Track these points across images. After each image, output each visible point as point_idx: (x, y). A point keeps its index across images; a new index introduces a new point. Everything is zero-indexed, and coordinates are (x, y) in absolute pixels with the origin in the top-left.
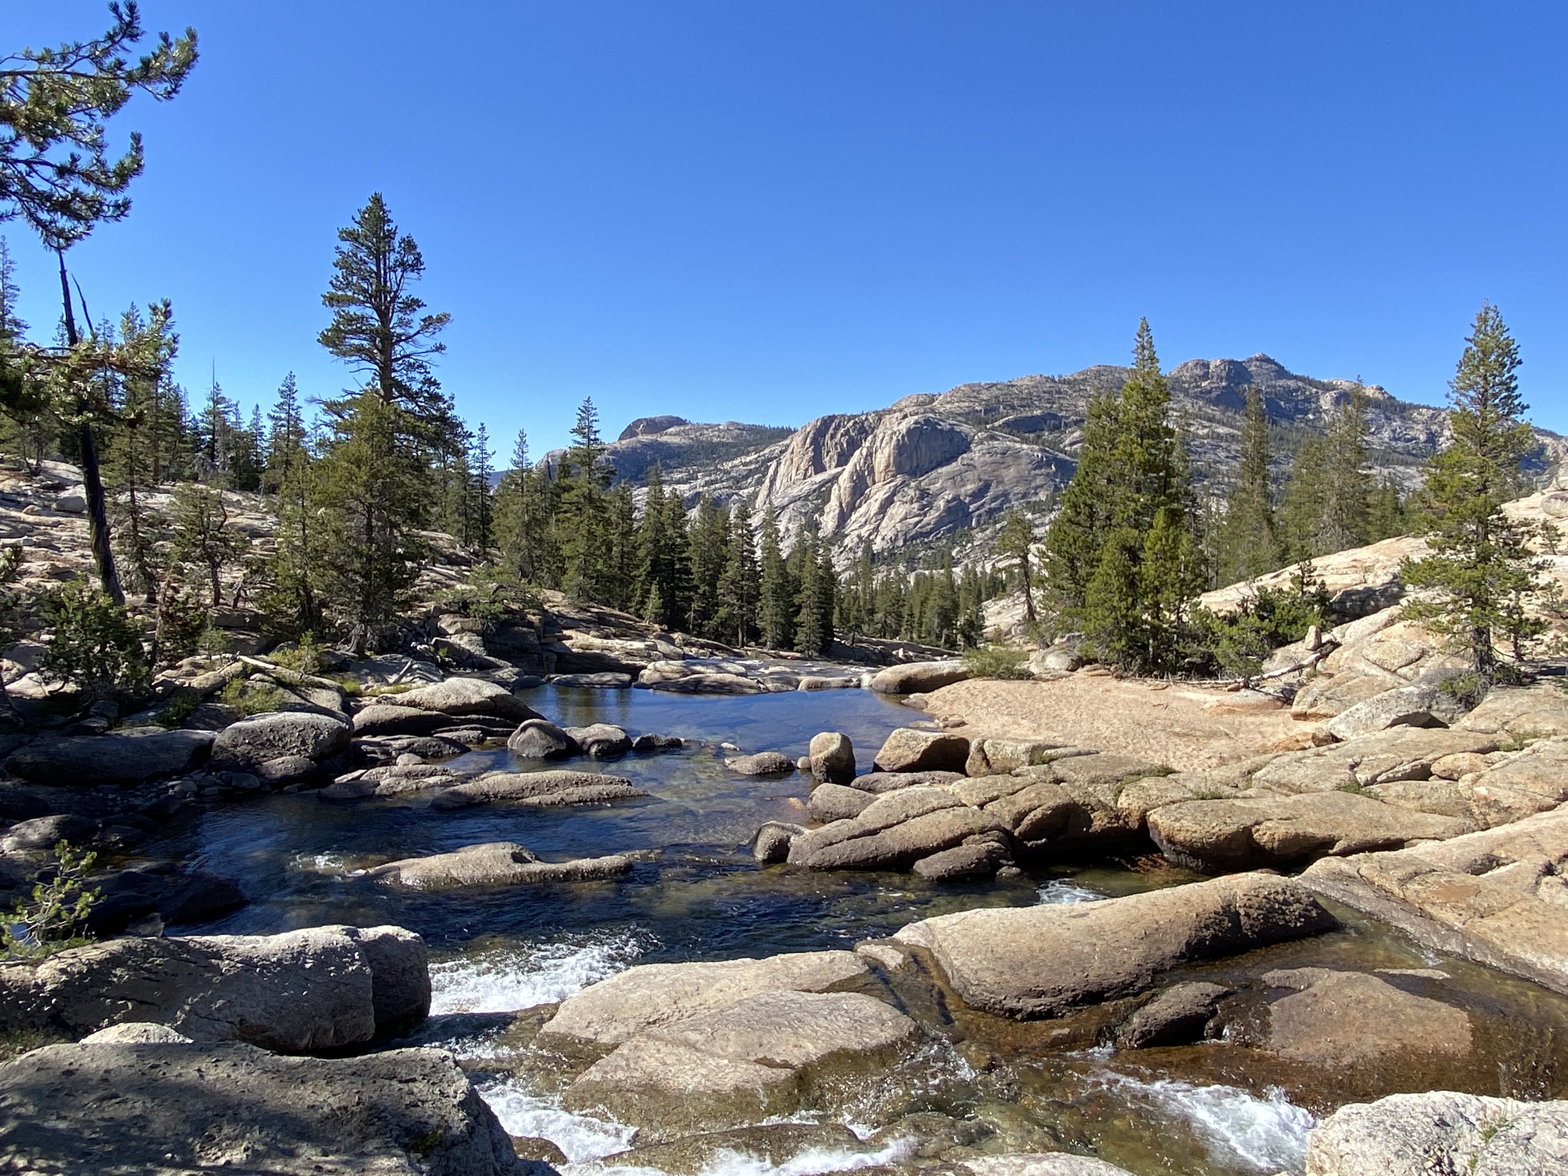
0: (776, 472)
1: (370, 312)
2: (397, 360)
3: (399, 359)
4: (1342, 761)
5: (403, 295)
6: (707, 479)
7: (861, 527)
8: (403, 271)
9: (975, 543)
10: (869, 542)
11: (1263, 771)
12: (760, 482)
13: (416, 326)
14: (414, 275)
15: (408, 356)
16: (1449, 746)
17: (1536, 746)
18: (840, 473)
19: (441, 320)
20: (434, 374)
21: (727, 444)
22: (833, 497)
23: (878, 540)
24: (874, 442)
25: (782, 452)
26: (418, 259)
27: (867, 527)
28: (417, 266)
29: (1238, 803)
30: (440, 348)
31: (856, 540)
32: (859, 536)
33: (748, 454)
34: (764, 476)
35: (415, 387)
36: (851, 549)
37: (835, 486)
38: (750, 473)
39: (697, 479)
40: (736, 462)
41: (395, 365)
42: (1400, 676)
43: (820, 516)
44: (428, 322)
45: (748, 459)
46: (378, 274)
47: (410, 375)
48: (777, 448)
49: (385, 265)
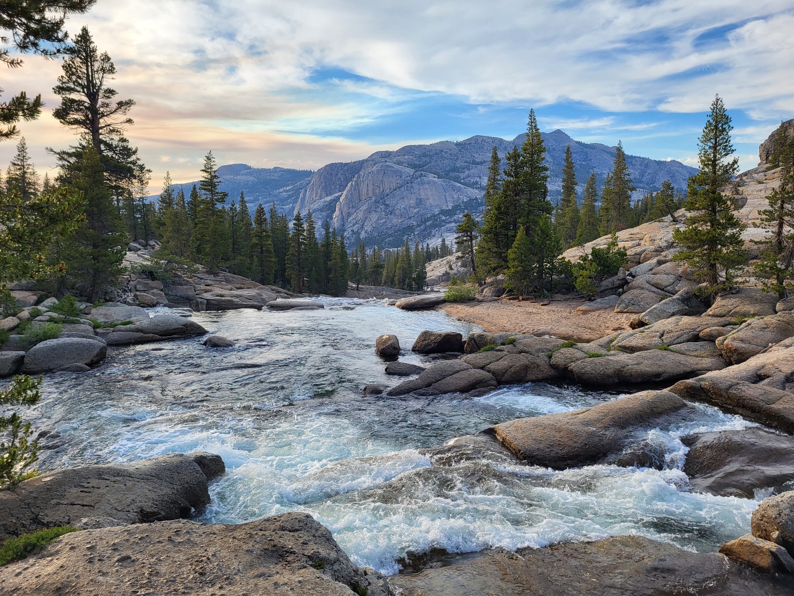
0: (305, 195)
1: (85, 99)
2: (102, 128)
3: (104, 127)
4: (654, 334)
5: (104, 87)
6: (265, 200)
7: (354, 225)
8: (103, 74)
9: (416, 233)
10: (358, 233)
11: (616, 341)
12: (295, 202)
13: (114, 106)
14: (111, 76)
15: (109, 125)
16: (706, 324)
17: (748, 322)
18: (340, 196)
19: (129, 103)
20: (126, 135)
21: (275, 180)
22: (337, 209)
23: (363, 232)
24: (359, 177)
25: (308, 184)
26: (112, 66)
27: (356, 226)
28: (112, 70)
29: (610, 358)
30: (129, 121)
31: (351, 233)
32: (352, 231)
33: (288, 185)
34: (298, 198)
35: (115, 143)
36: (348, 238)
37: (338, 203)
38: (290, 196)
39: (259, 200)
40: (281, 190)
41: (100, 131)
42: (666, 291)
43: (330, 220)
44: (121, 104)
45: (288, 188)
46: (88, 74)
47: (111, 137)
48: (304, 182)
49: (92, 69)
